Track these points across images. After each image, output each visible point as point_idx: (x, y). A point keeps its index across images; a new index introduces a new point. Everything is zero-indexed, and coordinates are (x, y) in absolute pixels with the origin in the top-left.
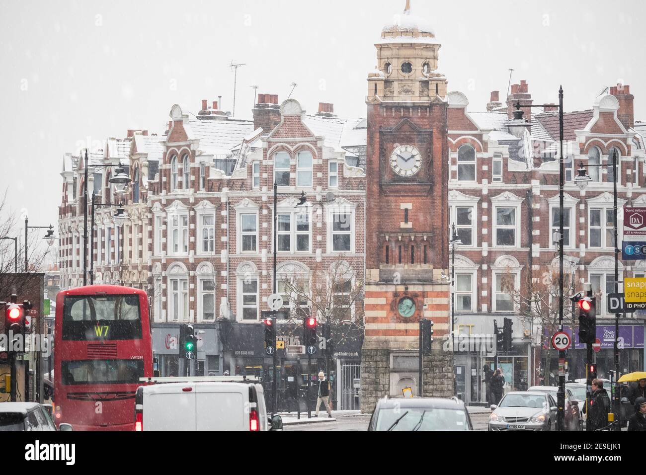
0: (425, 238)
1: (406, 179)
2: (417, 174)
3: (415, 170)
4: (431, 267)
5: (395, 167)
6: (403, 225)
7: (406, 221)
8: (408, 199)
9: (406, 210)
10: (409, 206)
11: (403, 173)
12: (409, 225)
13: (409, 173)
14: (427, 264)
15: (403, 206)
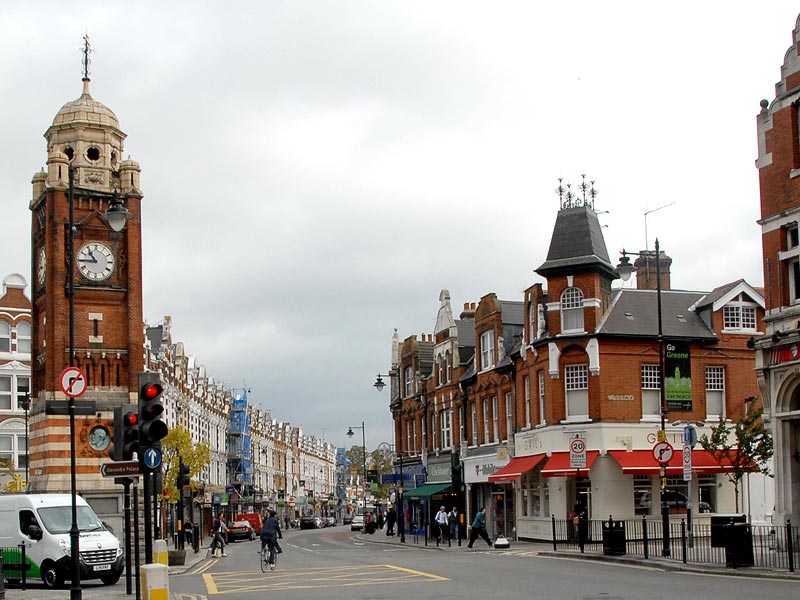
0: (119, 355)
1: (95, 284)
2: (109, 278)
3: (107, 273)
4: (126, 390)
5: (83, 268)
6: (92, 339)
7: (96, 335)
8: (99, 308)
9: (96, 321)
10: (99, 316)
11: (92, 276)
12: (100, 339)
13: (100, 277)
14: (121, 387)
15: (92, 316)
